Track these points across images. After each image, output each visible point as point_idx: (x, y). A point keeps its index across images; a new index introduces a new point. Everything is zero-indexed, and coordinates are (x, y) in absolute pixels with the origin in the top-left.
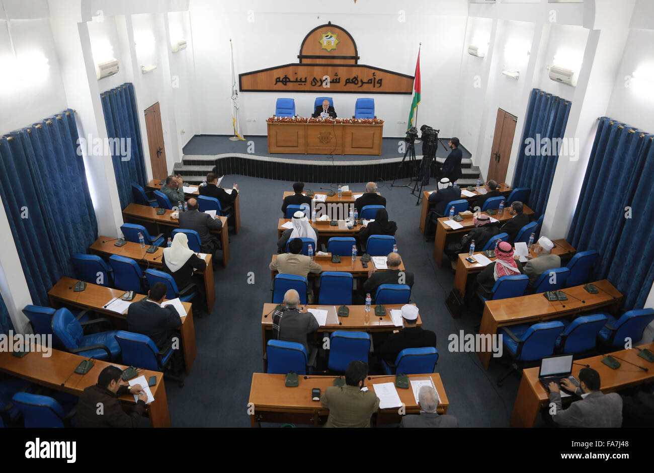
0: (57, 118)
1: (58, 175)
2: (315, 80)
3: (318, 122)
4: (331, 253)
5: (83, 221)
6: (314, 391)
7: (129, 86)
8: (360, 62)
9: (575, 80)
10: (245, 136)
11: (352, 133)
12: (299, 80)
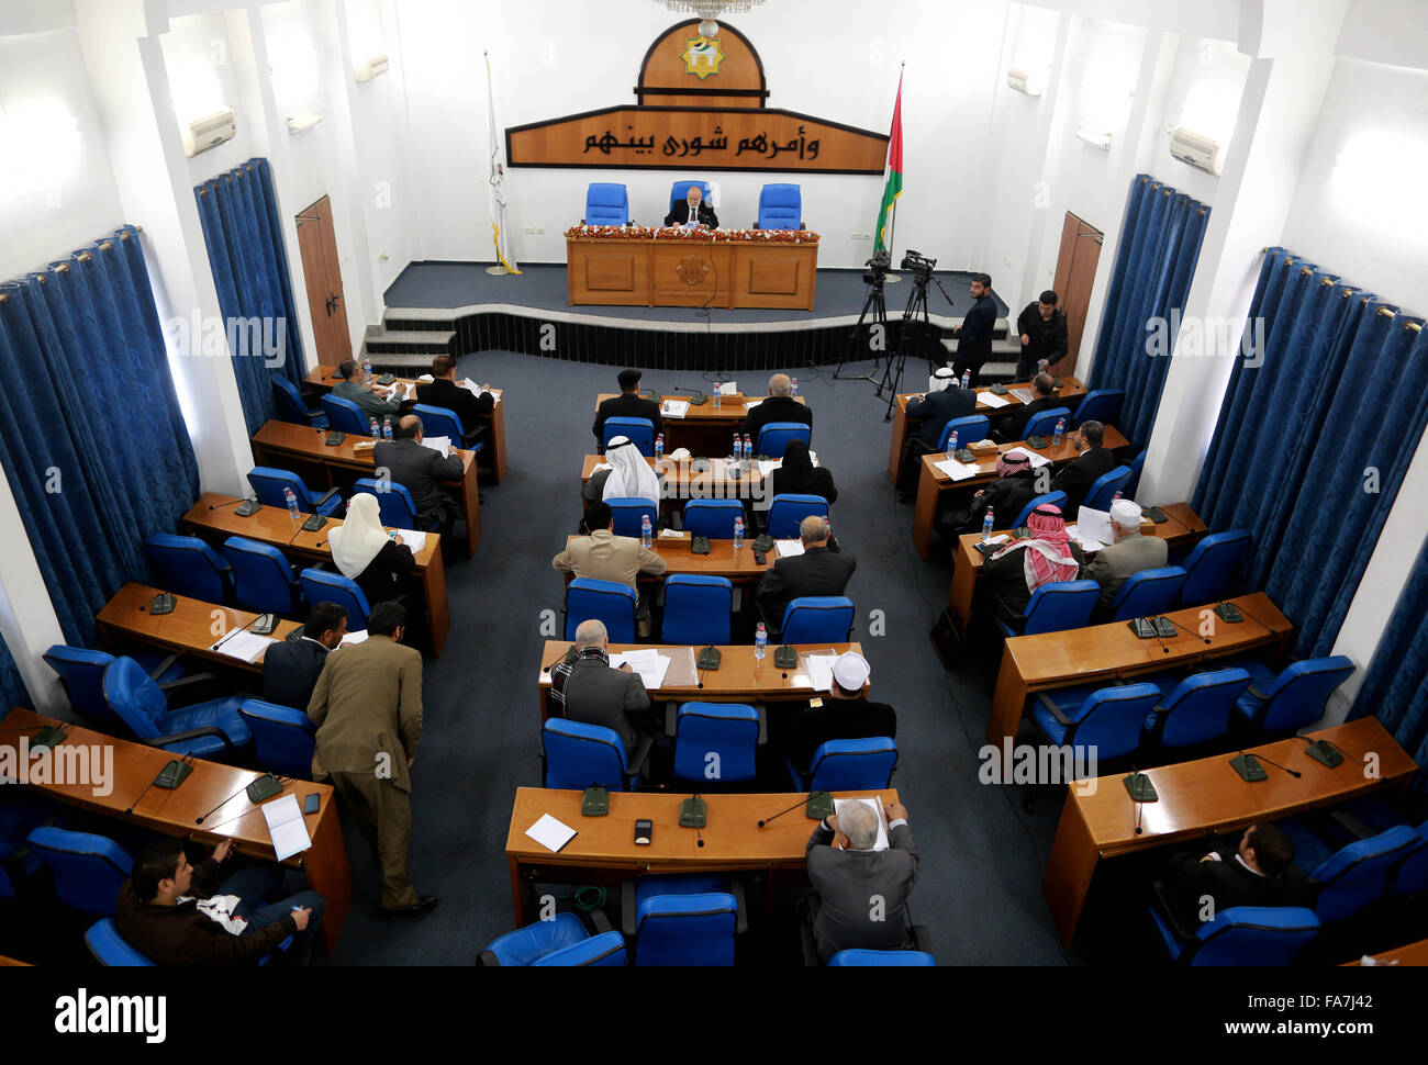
0: (102, 247)
1: (108, 371)
2: (672, 143)
3: (676, 238)
4: (689, 533)
5: (166, 462)
6: (640, 825)
7: (260, 166)
8: (770, 104)
9: (1219, 163)
10: (520, 265)
11: (752, 262)
12: (636, 142)
